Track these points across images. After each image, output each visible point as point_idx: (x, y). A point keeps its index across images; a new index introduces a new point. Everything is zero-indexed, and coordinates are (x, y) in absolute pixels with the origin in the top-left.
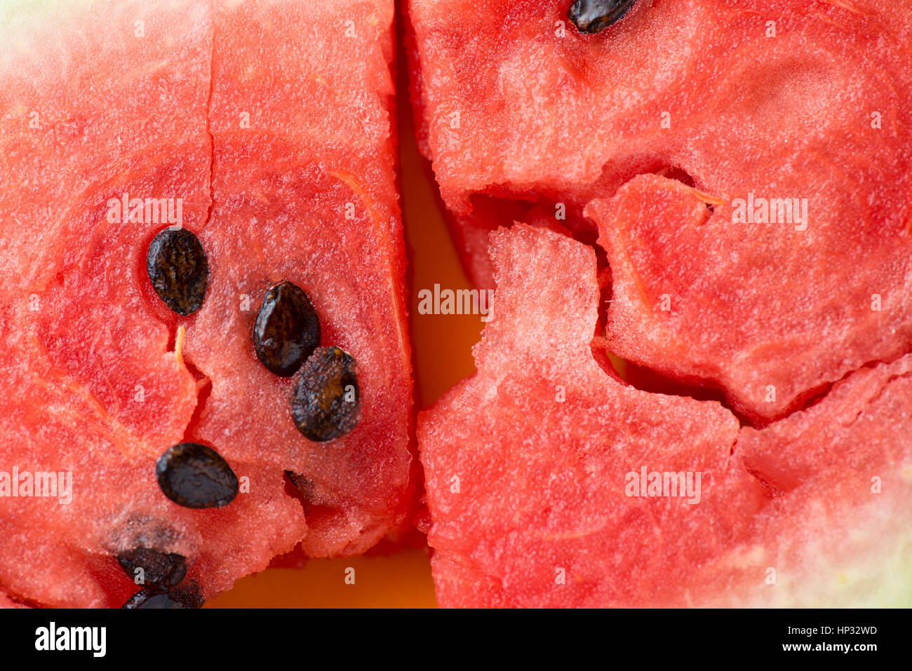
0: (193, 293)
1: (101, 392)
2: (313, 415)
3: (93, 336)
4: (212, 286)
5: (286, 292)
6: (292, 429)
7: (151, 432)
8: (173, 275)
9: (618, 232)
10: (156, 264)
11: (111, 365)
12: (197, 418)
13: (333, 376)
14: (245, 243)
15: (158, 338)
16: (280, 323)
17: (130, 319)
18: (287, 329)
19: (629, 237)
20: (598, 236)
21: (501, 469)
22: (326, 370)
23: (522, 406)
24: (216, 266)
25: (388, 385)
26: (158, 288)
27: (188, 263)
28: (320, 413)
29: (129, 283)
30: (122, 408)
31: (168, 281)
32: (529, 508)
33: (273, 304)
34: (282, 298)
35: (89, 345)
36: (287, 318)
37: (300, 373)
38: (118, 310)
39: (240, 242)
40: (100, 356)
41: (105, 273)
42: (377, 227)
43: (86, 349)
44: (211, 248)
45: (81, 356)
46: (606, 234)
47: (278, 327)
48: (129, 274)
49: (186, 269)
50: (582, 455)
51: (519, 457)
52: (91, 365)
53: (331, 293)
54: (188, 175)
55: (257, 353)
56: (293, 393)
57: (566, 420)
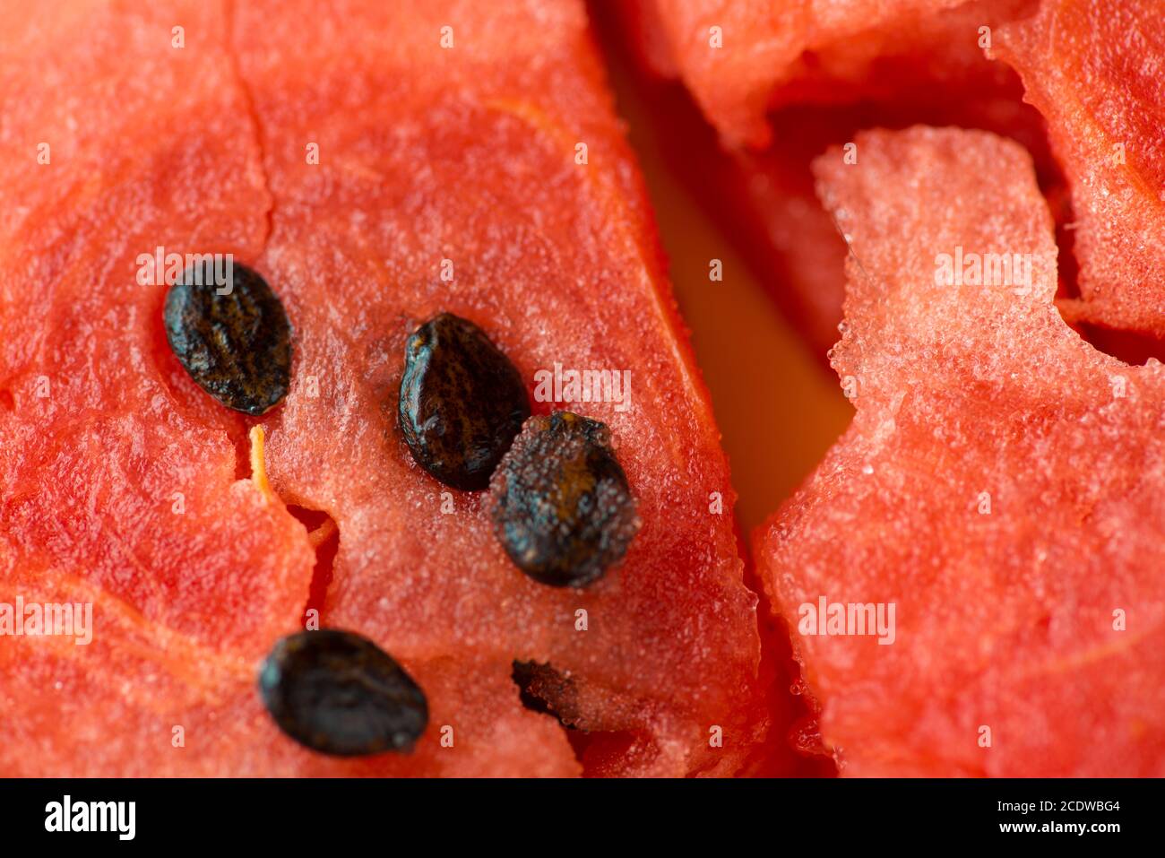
0: (266, 365)
1: (124, 581)
2: (545, 533)
3: (89, 482)
4: (301, 346)
5: (447, 329)
6: (510, 577)
7: (235, 631)
8: (222, 339)
9: (1058, 74)
10: (185, 327)
11: (134, 526)
12: (321, 587)
13: (569, 457)
14: (348, 257)
15: (217, 459)
16: (446, 386)
17: (156, 437)
18: (462, 394)
19: (1083, 80)
20: (1022, 91)
21: (936, 562)
22: (554, 450)
23: (951, 439)
24: (302, 307)
25: (679, 462)
26: (198, 370)
27: (246, 314)
28: (558, 527)
29: (139, 374)
30: (169, 602)
31: (214, 350)
32: (1009, 623)
33: (425, 353)
34: (442, 340)
35: (82, 501)
36: (459, 375)
37: (504, 467)
38: (127, 425)
39: (339, 256)
40: (108, 515)
41: (90, 364)
42: (596, 182)
43: (79, 512)
44: (284, 278)
45: (73, 523)
46: (1037, 86)
47: (443, 394)
48: (136, 356)
49: (247, 324)
50: (1088, 510)
51: (965, 533)
52: (94, 536)
53: (534, 315)
54: (214, 158)
55: (414, 454)
56: (499, 502)
57: (1041, 447)
